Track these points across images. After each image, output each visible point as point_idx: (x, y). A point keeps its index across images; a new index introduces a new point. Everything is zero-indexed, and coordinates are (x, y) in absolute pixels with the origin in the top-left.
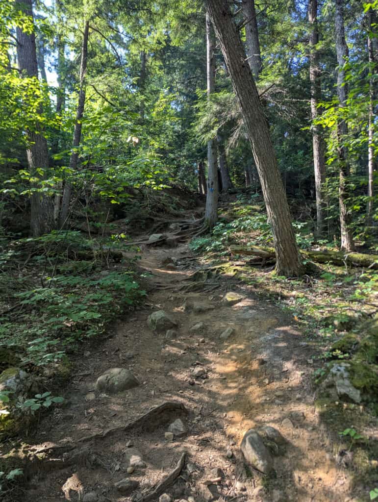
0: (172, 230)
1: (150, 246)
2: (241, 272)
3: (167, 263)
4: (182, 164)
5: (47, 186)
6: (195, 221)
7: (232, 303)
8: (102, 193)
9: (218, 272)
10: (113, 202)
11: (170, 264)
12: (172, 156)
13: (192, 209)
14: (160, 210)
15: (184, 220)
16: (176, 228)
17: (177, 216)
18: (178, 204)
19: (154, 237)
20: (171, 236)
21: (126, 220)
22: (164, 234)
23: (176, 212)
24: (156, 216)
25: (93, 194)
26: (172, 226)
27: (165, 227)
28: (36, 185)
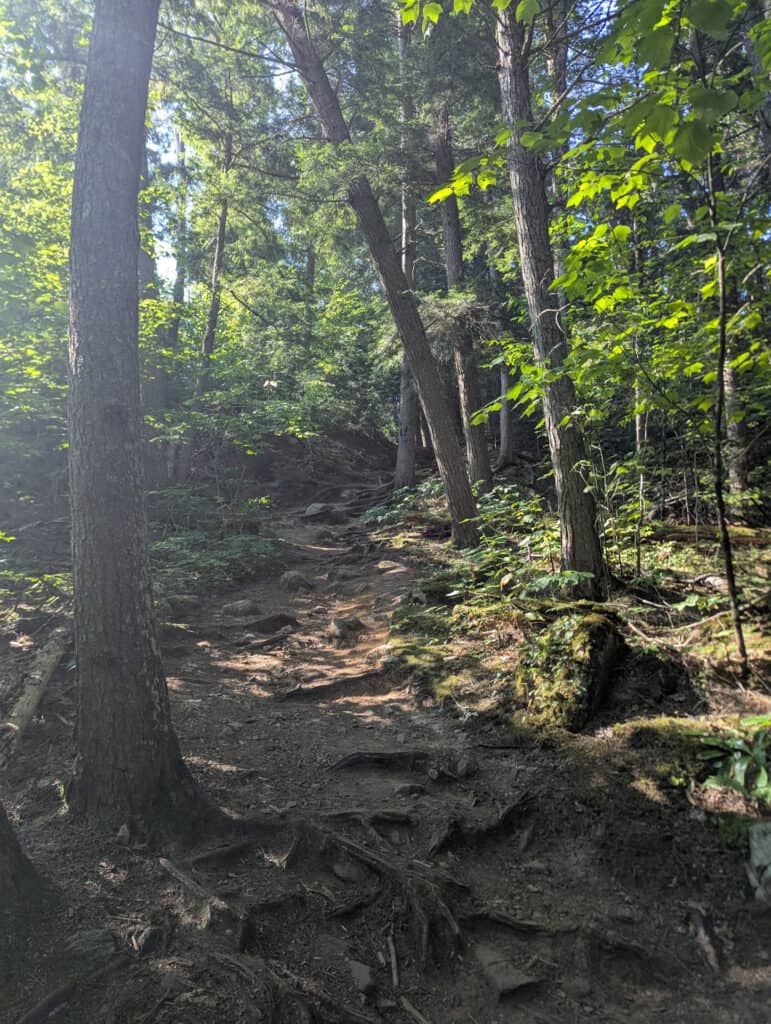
0: (344, 500)
1: (306, 520)
2: (412, 544)
3: (321, 539)
4: (368, 397)
5: (175, 433)
6: (382, 485)
7: (384, 570)
8: (236, 442)
9: (384, 544)
10: (249, 452)
11: (327, 540)
12: (352, 384)
13: (384, 469)
14: (329, 470)
15: (363, 485)
16: (351, 497)
17: (355, 479)
18: (359, 461)
19: (314, 508)
20: (338, 507)
21: (275, 484)
22: (330, 504)
23: (356, 473)
24: (322, 479)
25: (225, 443)
26: (344, 494)
27: (334, 495)
28: (161, 432)
